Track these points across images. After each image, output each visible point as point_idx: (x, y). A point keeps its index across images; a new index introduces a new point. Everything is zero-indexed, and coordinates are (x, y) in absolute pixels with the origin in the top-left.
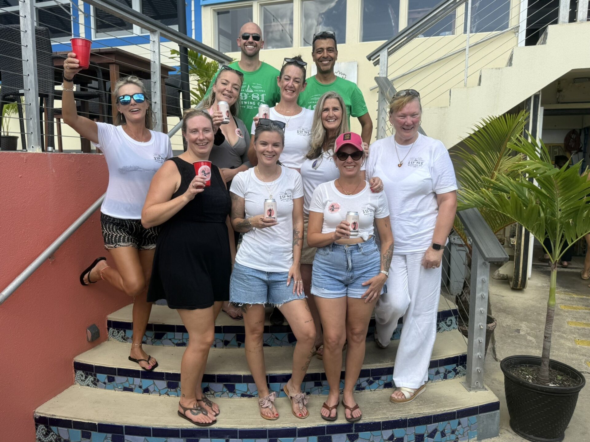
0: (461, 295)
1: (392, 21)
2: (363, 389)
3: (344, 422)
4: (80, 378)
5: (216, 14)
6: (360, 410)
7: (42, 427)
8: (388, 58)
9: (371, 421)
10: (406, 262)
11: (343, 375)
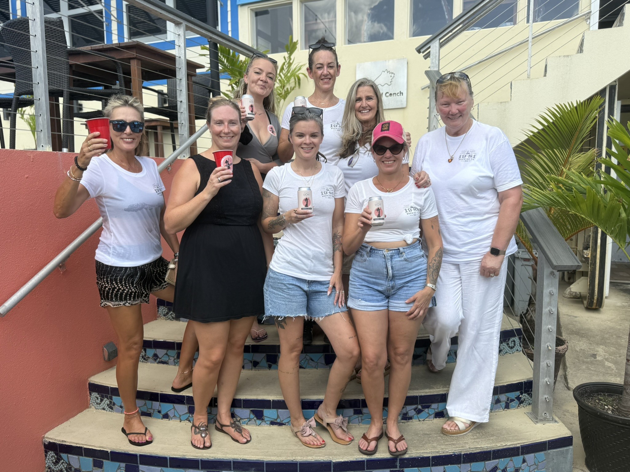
0: (526, 313)
1: (446, 13)
2: (411, 418)
3: (387, 455)
4: (95, 400)
5: (254, 15)
6: (406, 442)
7: (51, 453)
8: (439, 50)
9: (418, 455)
10: (459, 272)
11: (386, 402)
